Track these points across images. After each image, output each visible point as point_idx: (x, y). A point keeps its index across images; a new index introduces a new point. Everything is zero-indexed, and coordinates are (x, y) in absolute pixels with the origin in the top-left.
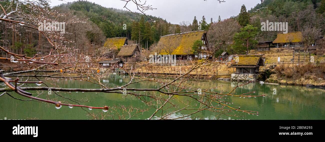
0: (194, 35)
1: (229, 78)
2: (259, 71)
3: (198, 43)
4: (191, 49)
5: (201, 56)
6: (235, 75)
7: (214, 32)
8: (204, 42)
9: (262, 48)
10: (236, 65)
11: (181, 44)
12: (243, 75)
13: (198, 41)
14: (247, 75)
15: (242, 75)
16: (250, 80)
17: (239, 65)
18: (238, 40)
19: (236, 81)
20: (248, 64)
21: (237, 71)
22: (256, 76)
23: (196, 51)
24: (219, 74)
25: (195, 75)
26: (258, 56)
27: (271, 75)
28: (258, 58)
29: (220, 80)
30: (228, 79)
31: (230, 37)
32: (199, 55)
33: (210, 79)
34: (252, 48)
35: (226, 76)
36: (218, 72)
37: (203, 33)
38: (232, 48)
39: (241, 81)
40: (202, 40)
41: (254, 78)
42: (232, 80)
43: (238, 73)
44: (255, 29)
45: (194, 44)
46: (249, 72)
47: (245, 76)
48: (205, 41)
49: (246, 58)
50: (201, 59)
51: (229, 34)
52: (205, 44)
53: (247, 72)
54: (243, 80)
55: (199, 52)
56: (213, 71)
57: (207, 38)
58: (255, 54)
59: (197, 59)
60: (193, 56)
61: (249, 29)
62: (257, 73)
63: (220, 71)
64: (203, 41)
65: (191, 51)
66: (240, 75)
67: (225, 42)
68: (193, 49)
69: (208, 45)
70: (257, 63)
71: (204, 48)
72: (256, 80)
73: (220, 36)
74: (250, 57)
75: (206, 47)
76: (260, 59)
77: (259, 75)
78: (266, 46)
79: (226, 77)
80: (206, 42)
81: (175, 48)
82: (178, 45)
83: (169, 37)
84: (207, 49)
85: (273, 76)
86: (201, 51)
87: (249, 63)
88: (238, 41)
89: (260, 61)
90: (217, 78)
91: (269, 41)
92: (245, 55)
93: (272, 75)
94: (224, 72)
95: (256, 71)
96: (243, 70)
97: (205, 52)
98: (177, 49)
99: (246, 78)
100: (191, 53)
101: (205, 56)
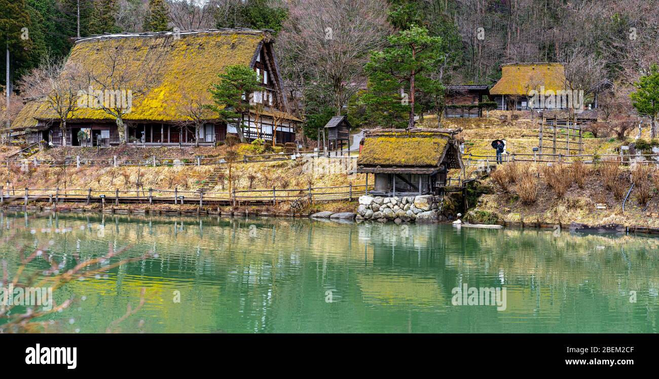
0: (224, 44)
1: (351, 211)
2: (448, 184)
3: (237, 77)
4: (209, 99)
5: (254, 127)
6: (373, 202)
7: (302, 41)
8: (262, 74)
9: (459, 110)
10: (375, 166)
11: (170, 78)
12: (397, 198)
13: (236, 71)
14: (410, 199)
15: (394, 200)
16: (417, 216)
17: (383, 166)
18: (380, 75)
19: (376, 220)
20: (411, 162)
21: (379, 186)
22: (436, 202)
23: (230, 110)
24: (317, 198)
25: (227, 203)
26: (442, 136)
27: (480, 199)
28: (443, 142)
29: (321, 217)
30: (347, 214)
31: (356, 62)
32: (243, 127)
33: (287, 215)
34: (427, 107)
35: (340, 205)
36: (312, 189)
37: (259, 41)
38: (361, 103)
39: (390, 220)
40: (255, 67)
41: (430, 209)
42: (363, 216)
43: (380, 191)
44: (434, 42)
45: (221, 79)
46: (416, 189)
47: (404, 202)
48: (265, 73)
49: (406, 140)
50: (253, 140)
51: (355, 53)
52: (265, 82)
53: (409, 188)
54: (398, 217)
55: (243, 114)
56: (297, 188)
57: (276, 60)
58: (435, 129)
59: (236, 139)
60: (219, 128)
61: (416, 42)
62: (441, 191)
63: (320, 184)
64: (258, 70)
65: (209, 107)
66: (386, 200)
67: (338, 80)
68: (217, 100)
69: (280, 89)
70: (440, 157)
71: (265, 99)
72: (438, 216)
73: (322, 59)
74: (418, 136)
75: (271, 95)
76: (447, 147)
77: (446, 199)
78: (470, 104)
79: (339, 209)
80: (272, 76)
81: (143, 93)
82: (157, 80)
83: (115, 44)
84: (273, 102)
85: (485, 200)
86: (251, 111)
87: (415, 159)
88: (383, 79)
89: (448, 151)
90: (311, 214)
91: (478, 88)
92: (404, 130)
93: (484, 198)
94: (335, 190)
95: (439, 184)
96: (396, 183)
97: (265, 113)
98: (153, 99)
99: (406, 210)
100: (209, 117)
101: (267, 130)
